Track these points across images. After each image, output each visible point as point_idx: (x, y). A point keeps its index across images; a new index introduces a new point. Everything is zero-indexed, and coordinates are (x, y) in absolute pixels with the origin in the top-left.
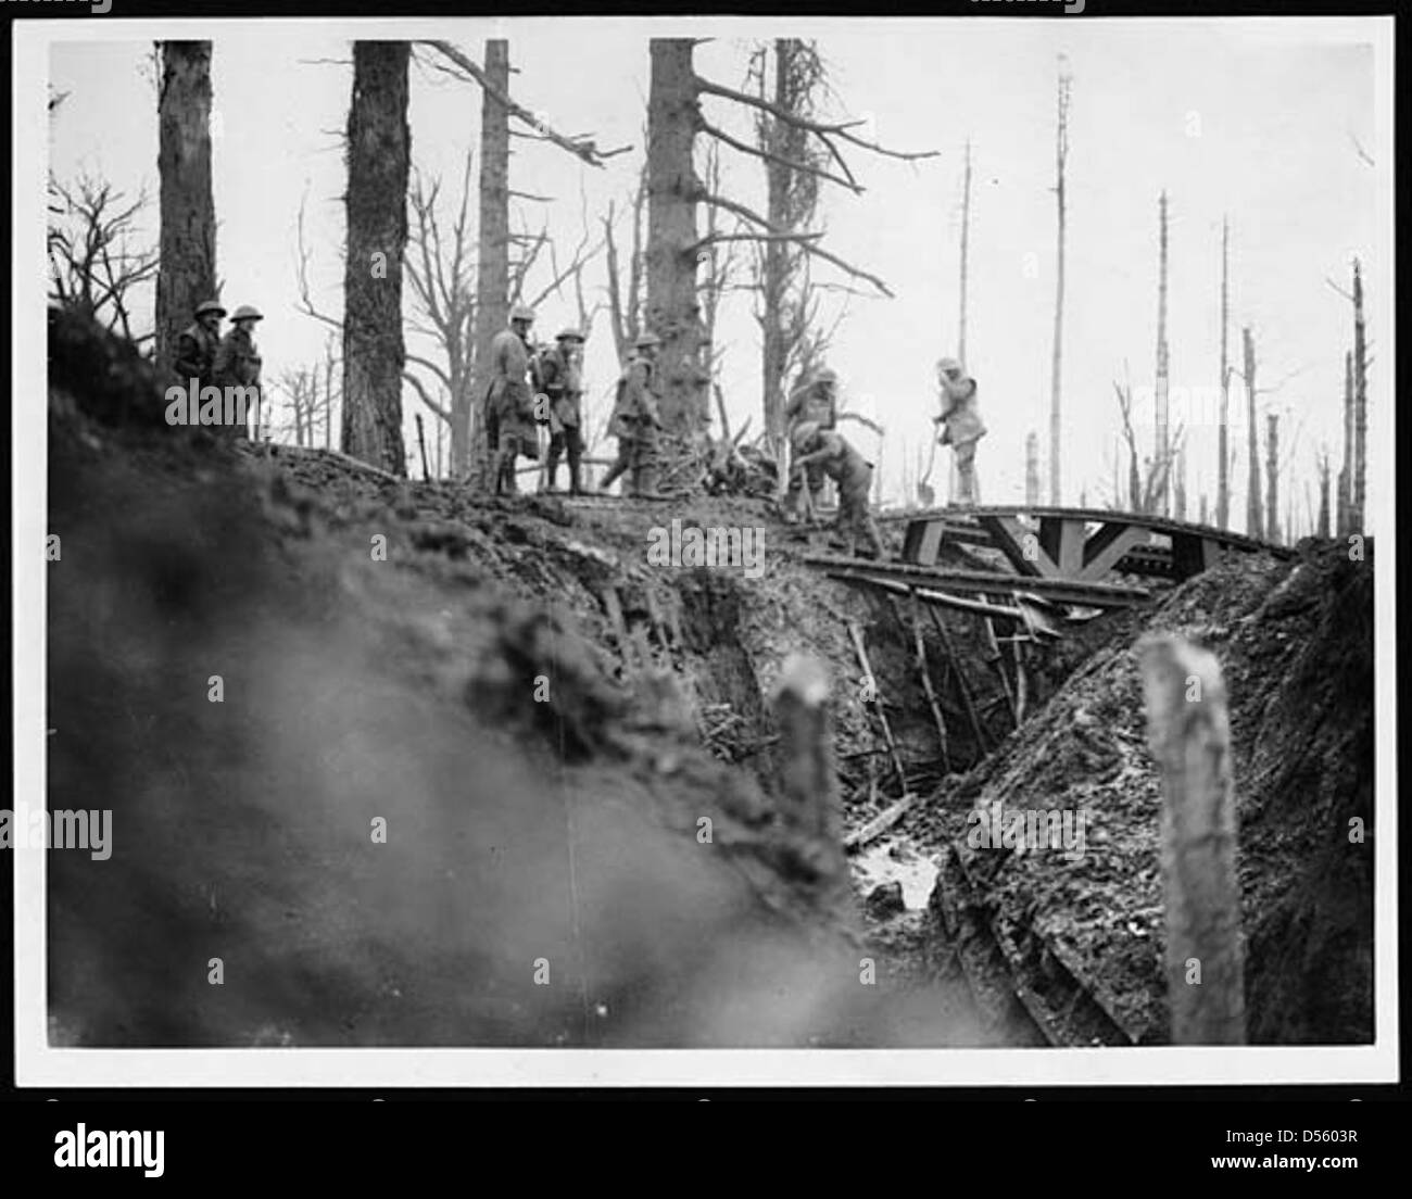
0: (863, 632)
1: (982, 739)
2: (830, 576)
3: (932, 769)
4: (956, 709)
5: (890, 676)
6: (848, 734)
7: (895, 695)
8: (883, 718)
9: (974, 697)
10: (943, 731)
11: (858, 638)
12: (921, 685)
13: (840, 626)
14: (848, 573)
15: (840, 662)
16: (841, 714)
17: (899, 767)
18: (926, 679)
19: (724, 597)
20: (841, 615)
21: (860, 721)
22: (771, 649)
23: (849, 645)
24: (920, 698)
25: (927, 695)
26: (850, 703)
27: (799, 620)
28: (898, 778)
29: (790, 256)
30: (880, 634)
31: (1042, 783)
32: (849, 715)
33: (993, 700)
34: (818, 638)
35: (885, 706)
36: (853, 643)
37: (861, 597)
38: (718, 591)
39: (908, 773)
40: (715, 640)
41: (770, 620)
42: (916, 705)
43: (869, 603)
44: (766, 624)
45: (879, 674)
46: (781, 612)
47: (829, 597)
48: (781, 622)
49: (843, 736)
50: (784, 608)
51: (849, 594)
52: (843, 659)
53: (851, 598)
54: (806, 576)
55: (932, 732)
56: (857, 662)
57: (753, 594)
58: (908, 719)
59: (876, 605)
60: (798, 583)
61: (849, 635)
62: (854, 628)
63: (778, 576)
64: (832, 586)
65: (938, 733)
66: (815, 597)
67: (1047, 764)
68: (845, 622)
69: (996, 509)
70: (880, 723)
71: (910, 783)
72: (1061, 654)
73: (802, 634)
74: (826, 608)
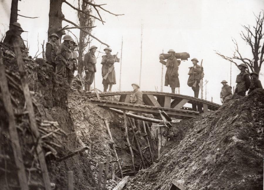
0: (109, 123)
1: (143, 159)
2: (98, 106)
3: (130, 168)
4: (136, 150)
5: (117, 138)
6: (104, 156)
7: (118, 144)
8: (115, 151)
9: (141, 146)
10: (133, 156)
11: (108, 125)
12: (126, 141)
13: (102, 121)
14: (104, 105)
15: (101, 132)
16: (102, 149)
17: (120, 168)
18: (128, 139)
19: (60, 85)
20: (102, 117)
21: (108, 151)
22: (79, 127)
23: (105, 127)
24: (126, 145)
25: (128, 144)
26: (105, 145)
27: (88, 118)
28: (120, 171)
29: (85, 43)
30: (114, 125)
31: (225, 173)
32: (104, 149)
33: (146, 148)
34: (94, 124)
35: (116, 147)
36: (106, 126)
37: (108, 113)
38: (58, 82)
39: (123, 169)
40: (55, 104)
41: (79, 117)
42: (125, 147)
43: (111, 115)
44: (77, 118)
45: (114, 137)
46: (82, 115)
47: (98, 111)
48: (82, 118)
49: (102, 156)
50: (84, 114)
51: (105, 111)
52: (103, 131)
53: (105, 112)
54: (91, 105)
55: (130, 157)
56: (107, 132)
57: (73, 109)
58: (123, 152)
59: (113, 115)
60: (88, 107)
61: (105, 124)
62: (106, 122)
63: (82, 104)
64: (99, 108)
65: (131, 156)
66: (94, 111)
67: (225, 163)
68: (103, 120)
69: (147, 92)
70: (114, 152)
71: (123, 172)
72: (173, 131)
73: (89, 123)
74: (97, 115)
